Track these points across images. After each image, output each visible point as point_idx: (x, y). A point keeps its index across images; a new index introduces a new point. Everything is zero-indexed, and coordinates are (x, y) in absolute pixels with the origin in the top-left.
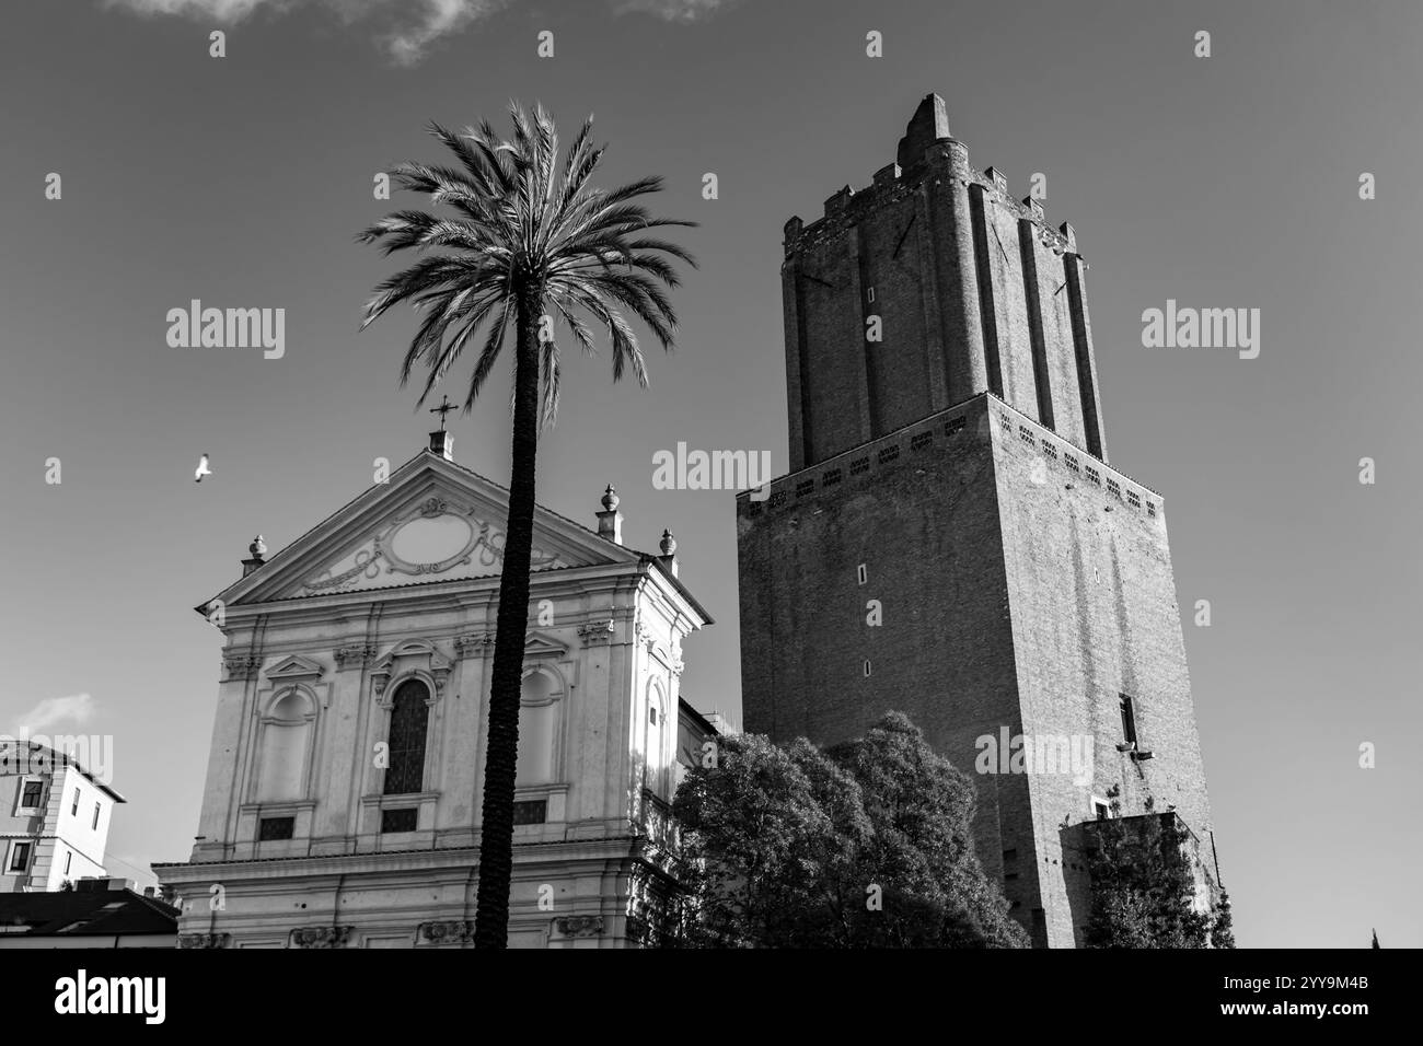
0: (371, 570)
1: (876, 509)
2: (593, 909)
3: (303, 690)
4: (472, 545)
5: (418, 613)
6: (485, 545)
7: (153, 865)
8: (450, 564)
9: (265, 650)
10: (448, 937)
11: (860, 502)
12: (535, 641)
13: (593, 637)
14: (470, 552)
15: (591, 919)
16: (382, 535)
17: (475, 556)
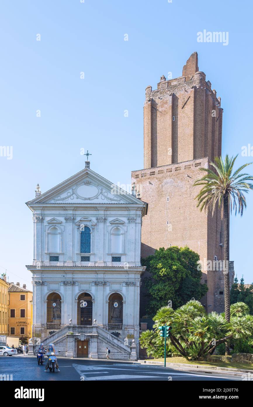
0: (72, 197)
1: (173, 183)
2: (133, 280)
3: (57, 226)
4: (99, 194)
5: (86, 210)
6: (102, 194)
7: (26, 266)
8: (93, 198)
9: (45, 215)
10: (100, 284)
11: (168, 180)
12: (117, 220)
13: (131, 221)
14: (98, 196)
15: (133, 283)
16: (74, 188)
17: (100, 197)
